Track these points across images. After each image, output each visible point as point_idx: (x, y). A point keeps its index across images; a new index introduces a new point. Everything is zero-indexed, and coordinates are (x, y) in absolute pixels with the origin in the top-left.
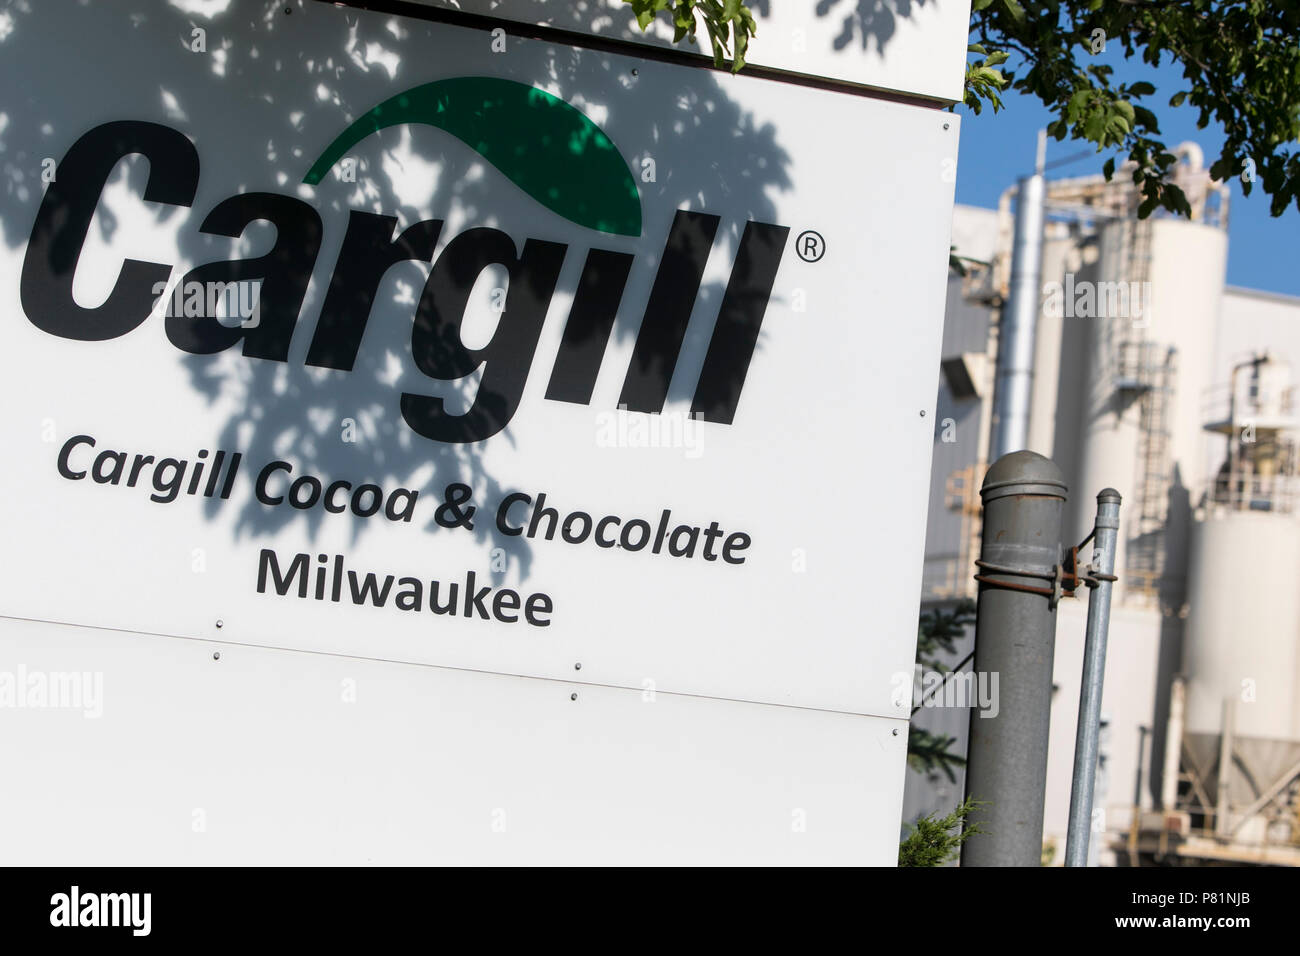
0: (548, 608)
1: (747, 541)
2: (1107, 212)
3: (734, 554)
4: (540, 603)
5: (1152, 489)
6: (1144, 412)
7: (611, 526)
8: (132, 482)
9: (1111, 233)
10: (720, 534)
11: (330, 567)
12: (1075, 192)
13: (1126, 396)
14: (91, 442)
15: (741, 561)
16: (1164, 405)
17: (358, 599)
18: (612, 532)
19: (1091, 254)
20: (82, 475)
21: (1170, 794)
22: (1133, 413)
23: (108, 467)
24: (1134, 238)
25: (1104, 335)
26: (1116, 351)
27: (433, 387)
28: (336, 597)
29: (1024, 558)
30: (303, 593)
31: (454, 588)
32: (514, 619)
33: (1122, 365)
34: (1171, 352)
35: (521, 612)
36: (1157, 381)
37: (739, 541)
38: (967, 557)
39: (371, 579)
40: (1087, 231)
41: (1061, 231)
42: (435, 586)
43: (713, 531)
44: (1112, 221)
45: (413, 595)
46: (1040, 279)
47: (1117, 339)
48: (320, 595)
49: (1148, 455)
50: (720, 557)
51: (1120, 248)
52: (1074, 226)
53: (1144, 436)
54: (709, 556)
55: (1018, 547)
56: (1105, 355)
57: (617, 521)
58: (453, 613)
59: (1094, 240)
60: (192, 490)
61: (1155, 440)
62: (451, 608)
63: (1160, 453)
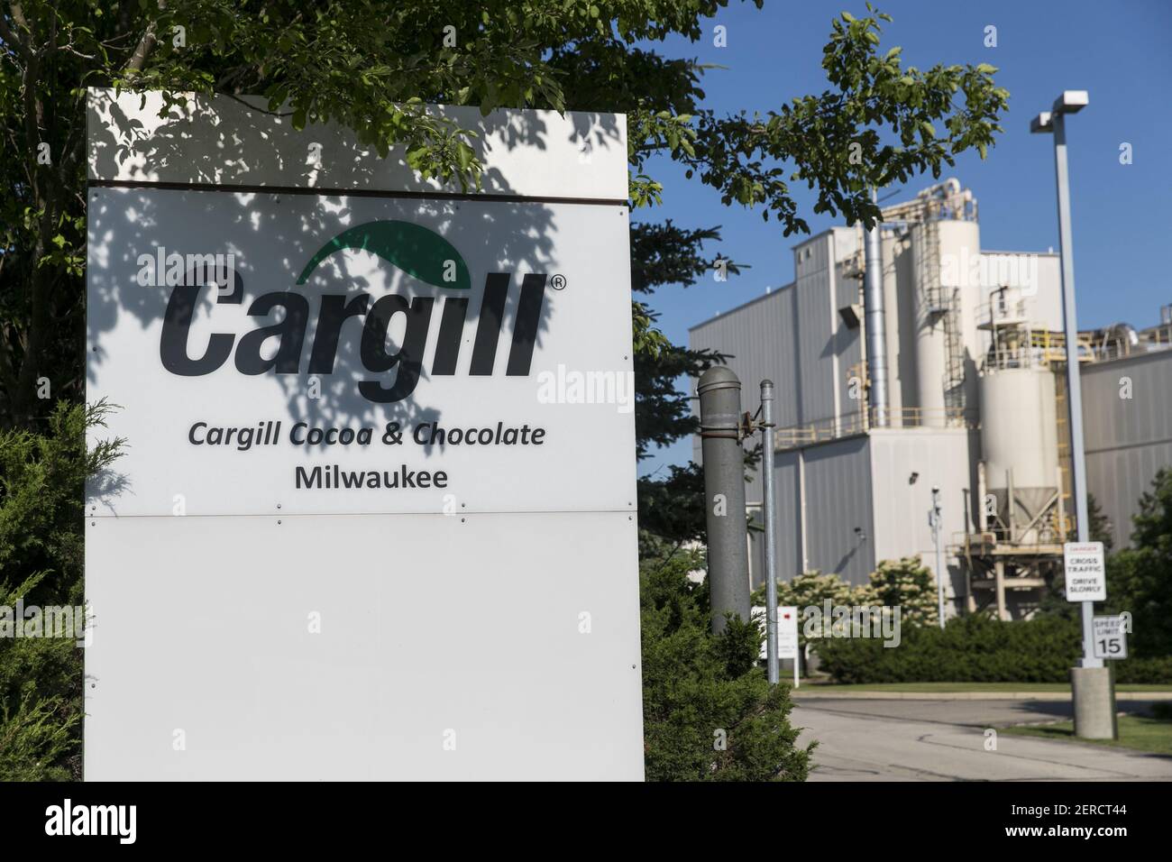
0: (445, 478)
1: (543, 433)
2: (913, 221)
3: (537, 440)
4: (440, 476)
5: (955, 364)
6: (945, 324)
7: (472, 434)
8: (227, 442)
9: (916, 231)
10: (529, 431)
11: (332, 471)
12: (895, 212)
13: (935, 316)
14: (205, 425)
15: (541, 442)
16: (956, 318)
17: (348, 485)
18: (473, 437)
19: (907, 244)
20: (202, 442)
21: (984, 524)
22: (940, 325)
23: (215, 436)
24: (928, 232)
25: (919, 286)
26: (926, 293)
27: (375, 377)
28: (337, 486)
29: (722, 421)
30: (319, 486)
31: (396, 474)
32: (429, 486)
33: (931, 300)
34: (956, 290)
35: (431, 482)
36: (951, 306)
37: (539, 433)
38: (862, 412)
39: (353, 475)
40: (904, 232)
41: (891, 234)
42: (386, 474)
43: (525, 430)
44: (916, 225)
45: (376, 480)
46: (881, 260)
47: (926, 287)
48: (328, 486)
49: (950, 346)
50: (530, 441)
51: (922, 238)
52: (896, 230)
53: (947, 336)
54: (524, 442)
55: (718, 416)
56: (921, 296)
57: (475, 431)
58: (397, 486)
59: (908, 236)
60: (258, 442)
61: (953, 336)
62: (396, 484)
63: (957, 344)
